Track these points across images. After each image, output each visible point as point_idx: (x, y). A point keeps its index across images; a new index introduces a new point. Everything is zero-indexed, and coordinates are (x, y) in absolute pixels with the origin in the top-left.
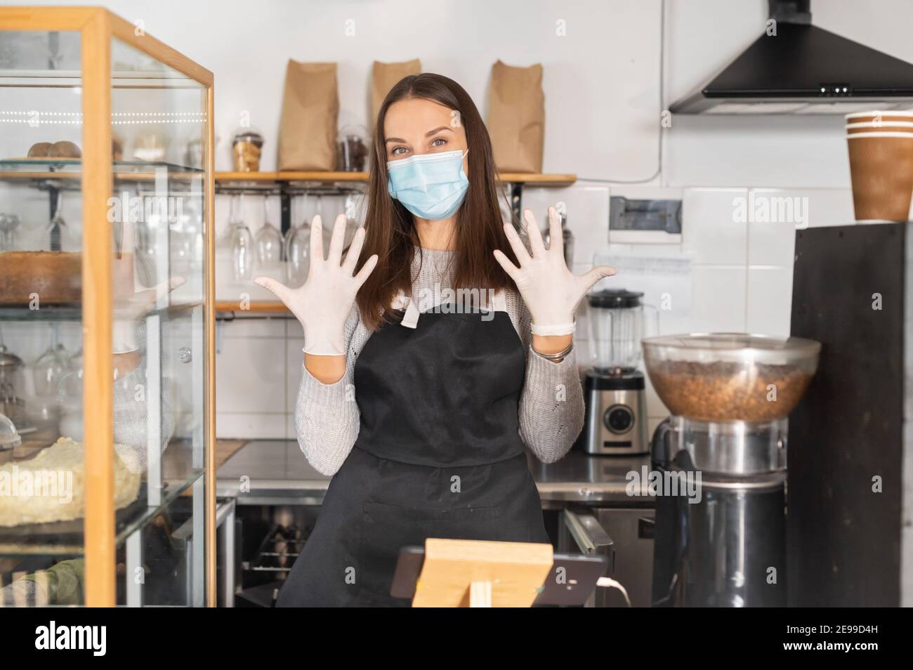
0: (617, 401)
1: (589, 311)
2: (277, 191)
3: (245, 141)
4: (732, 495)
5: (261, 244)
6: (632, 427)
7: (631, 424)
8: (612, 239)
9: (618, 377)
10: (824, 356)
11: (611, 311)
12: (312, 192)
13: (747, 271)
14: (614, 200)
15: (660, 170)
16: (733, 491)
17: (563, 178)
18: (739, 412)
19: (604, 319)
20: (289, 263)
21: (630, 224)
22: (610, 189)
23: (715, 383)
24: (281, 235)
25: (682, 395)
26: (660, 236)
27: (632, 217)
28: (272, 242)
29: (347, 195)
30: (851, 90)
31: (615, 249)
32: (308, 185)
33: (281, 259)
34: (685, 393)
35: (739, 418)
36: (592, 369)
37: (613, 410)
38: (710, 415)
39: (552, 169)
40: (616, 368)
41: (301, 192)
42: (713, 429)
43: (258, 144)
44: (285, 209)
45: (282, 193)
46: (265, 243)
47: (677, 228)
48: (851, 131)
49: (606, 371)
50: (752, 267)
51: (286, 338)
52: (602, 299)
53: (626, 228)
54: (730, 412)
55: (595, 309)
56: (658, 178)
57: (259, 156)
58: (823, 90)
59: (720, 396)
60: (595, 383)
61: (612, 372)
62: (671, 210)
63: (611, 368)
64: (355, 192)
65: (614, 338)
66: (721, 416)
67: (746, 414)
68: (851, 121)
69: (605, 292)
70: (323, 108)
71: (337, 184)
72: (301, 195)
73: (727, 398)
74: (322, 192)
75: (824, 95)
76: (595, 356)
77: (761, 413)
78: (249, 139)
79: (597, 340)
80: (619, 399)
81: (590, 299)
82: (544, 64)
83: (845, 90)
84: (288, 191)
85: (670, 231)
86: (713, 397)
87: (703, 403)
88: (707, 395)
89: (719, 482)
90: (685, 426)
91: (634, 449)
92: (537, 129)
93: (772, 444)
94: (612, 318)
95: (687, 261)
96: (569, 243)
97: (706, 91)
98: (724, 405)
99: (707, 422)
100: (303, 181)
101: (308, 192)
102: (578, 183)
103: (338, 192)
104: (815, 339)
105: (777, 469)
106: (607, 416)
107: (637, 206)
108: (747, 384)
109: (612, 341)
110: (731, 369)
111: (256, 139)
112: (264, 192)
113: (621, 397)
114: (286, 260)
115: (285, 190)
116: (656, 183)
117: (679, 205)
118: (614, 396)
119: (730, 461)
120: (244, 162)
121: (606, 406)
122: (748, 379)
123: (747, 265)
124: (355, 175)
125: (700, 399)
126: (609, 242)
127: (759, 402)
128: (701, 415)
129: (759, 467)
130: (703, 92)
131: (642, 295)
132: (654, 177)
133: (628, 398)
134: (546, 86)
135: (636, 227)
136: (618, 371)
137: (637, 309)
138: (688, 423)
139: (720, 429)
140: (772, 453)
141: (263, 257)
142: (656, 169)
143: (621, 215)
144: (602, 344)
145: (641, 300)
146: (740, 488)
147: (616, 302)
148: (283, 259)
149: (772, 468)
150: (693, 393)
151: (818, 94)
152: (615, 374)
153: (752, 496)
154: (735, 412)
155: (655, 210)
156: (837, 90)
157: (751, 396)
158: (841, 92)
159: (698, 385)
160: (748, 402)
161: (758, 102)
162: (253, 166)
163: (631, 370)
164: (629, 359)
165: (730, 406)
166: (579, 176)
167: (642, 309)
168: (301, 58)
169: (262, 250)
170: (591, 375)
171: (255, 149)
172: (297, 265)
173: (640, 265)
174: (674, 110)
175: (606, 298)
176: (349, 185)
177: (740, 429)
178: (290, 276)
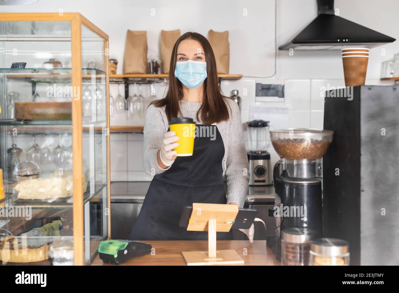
0: (259, 164)
1: (248, 128)
2: (123, 82)
3: (111, 62)
4: (302, 185)
5: (117, 103)
6: (266, 174)
7: (265, 173)
8: (257, 100)
9: (260, 155)
10: (335, 136)
11: (257, 128)
12: (138, 82)
13: (310, 112)
14: (257, 85)
15: (275, 72)
16: (303, 184)
17: (237, 76)
18: (304, 156)
19: (254, 132)
20: (128, 111)
21: (264, 94)
22: (256, 80)
23: (296, 145)
24: (125, 100)
25: (284, 150)
26: (276, 99)
27: (265, 91)
28: (122, 102)
29: (151, 83)
30: (349, 40)
31: (258, 104)
32: (136, 79)
33: (125, 109)
34: (285, 149)
35: (304, 158)
36: (249, 152)
37: (258, 167)
38: (294, 157)
39: (233, 72)
40: (259, 151)
41: (134, 82)
42: (295, 162)
43: (116, 63)
44: (126, 89)
45: (125, 83)
46: (119, 103)
47: (283, 96)
48: (343, 55)
49: (255, 152)
50: (312, 111)
51: (127, 141)
52: (253, 124)
53: (262, 96)
54: (301, 156)
55: (250, 128)
56: (275, 76)
57: (116, 68)
58: (339, 40)
59: (298, 150)
60: (251, 157)
61: (257, 153)
62: (280, 89)
63: (257, 151)
64: (155, 82)
65: (258, 139)
66: (298, 157)
67: (307, 156)
68: (344, 51)
69: (255, 121)
70: (141, 49)
71: (148, 79)
72: (134, 83)
73: (300, 151)
74: (141, 82)
75: (339, 42)
76: (251, 147)
77: (312, 156)
78: (112, 61)
79: (251, 140)
80: (260, 163)
81: (248, 124)
82: (229, 31)
83: (347, 40)
84: (127, 82)
85: (280, 97)
86: (295, 150)
87: (292, 152)
88: (293, 150)
89: (298, 181)
90: (285, 162)
91: (266, 183)
92: (226, 56)
93: (316, 168)
94: (257, 131)
95: (287, 109)
96: (240, 102)
97: (293, 41)
98: (299, 153)
99: (293, 160)
100: (135, 78)
101: (136, 82)
102: (243, 78)
103: (147, 82)
104: (332, 130)
105: (318, 176)
106: (256, 170)
107: (266, 87)
108: (307, 146)
109: (257, 141)
110: (302, 141)
111: (115, 61)
112: (118, 82)
113: (261, 162)
114: (127, 109)
115: (127, 81)
116: (274, 78)
117: (283, 87)
118: (258, 162)
119: (302, 174)
120: (110, 71)
121: (255, 166)
122: (308, 144)
123: (310, 110)
124: (154, 75)
125: (290, 151)
126: (256, 101)
127: (311, 152)
128: (291, 157)
129: (312, 176)
130: (292, 41)
131: (269, 122)
132: (274, 75)
133: (264, 163)
134: (230, 39)
135: (266, 95)
136: (260, 152)
137: (267, 128)
138: (286, 161)
139: (298, 162)
140: (317, 170)
141: (118, 109)
142: (274, 72)
143: (260, 91)
144: (253, 142)
145: (268, 124)
146: (305, 183)
147: (259, 125)
148: (126, 109)
149: (317, 176)
150: (288, 149)
151: (337, 42)
152: (258, 153)
153: (310, 186)
154: (303, 156)
155: (274, 89)
156: (344, 40)
157: (309, 150)
158: (346, 41)
159: (290, 146)
160: (308, 152)
161: (314, 45)
162: (114, 72)
163: (265, 152)
164: (264, 148)
165: (301, 154)
166: (244, 75)
167: (269, 128)
168: (133, 29)
169: (117, 106)
170: (249, 154)
171: (114, 65)
172: (132, 111)
173: (268, 110)
174: (281, 48)
175: (255, 123)
176: (152, 79)
177: (305, 162)
178: (129, 116)
